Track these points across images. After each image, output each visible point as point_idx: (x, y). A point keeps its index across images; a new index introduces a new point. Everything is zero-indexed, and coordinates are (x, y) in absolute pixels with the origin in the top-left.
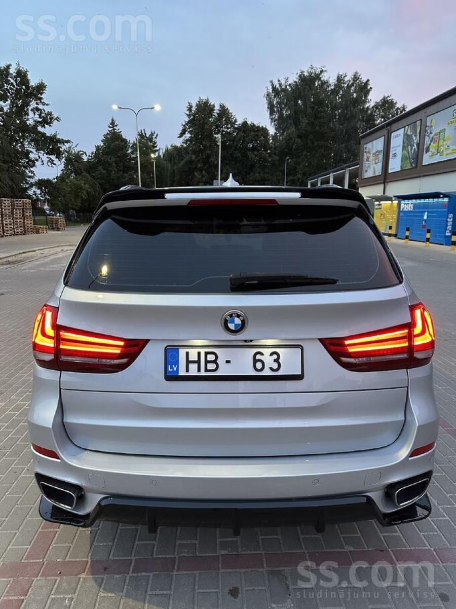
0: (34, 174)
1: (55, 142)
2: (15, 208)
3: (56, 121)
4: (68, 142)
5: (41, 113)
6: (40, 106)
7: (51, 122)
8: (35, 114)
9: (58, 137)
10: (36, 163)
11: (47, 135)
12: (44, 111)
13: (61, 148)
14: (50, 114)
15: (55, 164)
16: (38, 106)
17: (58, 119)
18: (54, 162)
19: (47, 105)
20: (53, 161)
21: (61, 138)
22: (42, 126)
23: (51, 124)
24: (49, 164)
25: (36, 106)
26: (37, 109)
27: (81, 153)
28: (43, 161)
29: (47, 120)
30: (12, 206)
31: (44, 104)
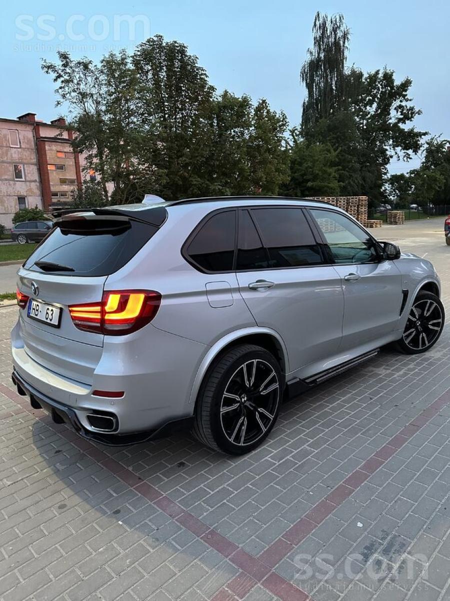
0: (387, 171)
1: (412, 137)
2: (350, 205)
3: (417, 115)
4: (425, 134)
5: (403, 110)
6: (404, 104)
7: (412, 117)
8: (397, 112)
9: (415, 131)
10: (391, 159)
11: (406, 130)
12: (407, 107)
13: (419, 141)
14: (412, 109)
15: (411, 158)
16: (402, 104)
17: (419, 113)
18: (411, 156)
19: (411, 100)
20: (409, 155)
21: (419, 131)
22: (403, 123)
23: (412, 119)
24: (405, 159)
25: (400, 103)
26: (400, 107)
27: (445, 142)
28: (399, 157)
29: (408, 115)
30: (347, 204)
31: (407, 100)
